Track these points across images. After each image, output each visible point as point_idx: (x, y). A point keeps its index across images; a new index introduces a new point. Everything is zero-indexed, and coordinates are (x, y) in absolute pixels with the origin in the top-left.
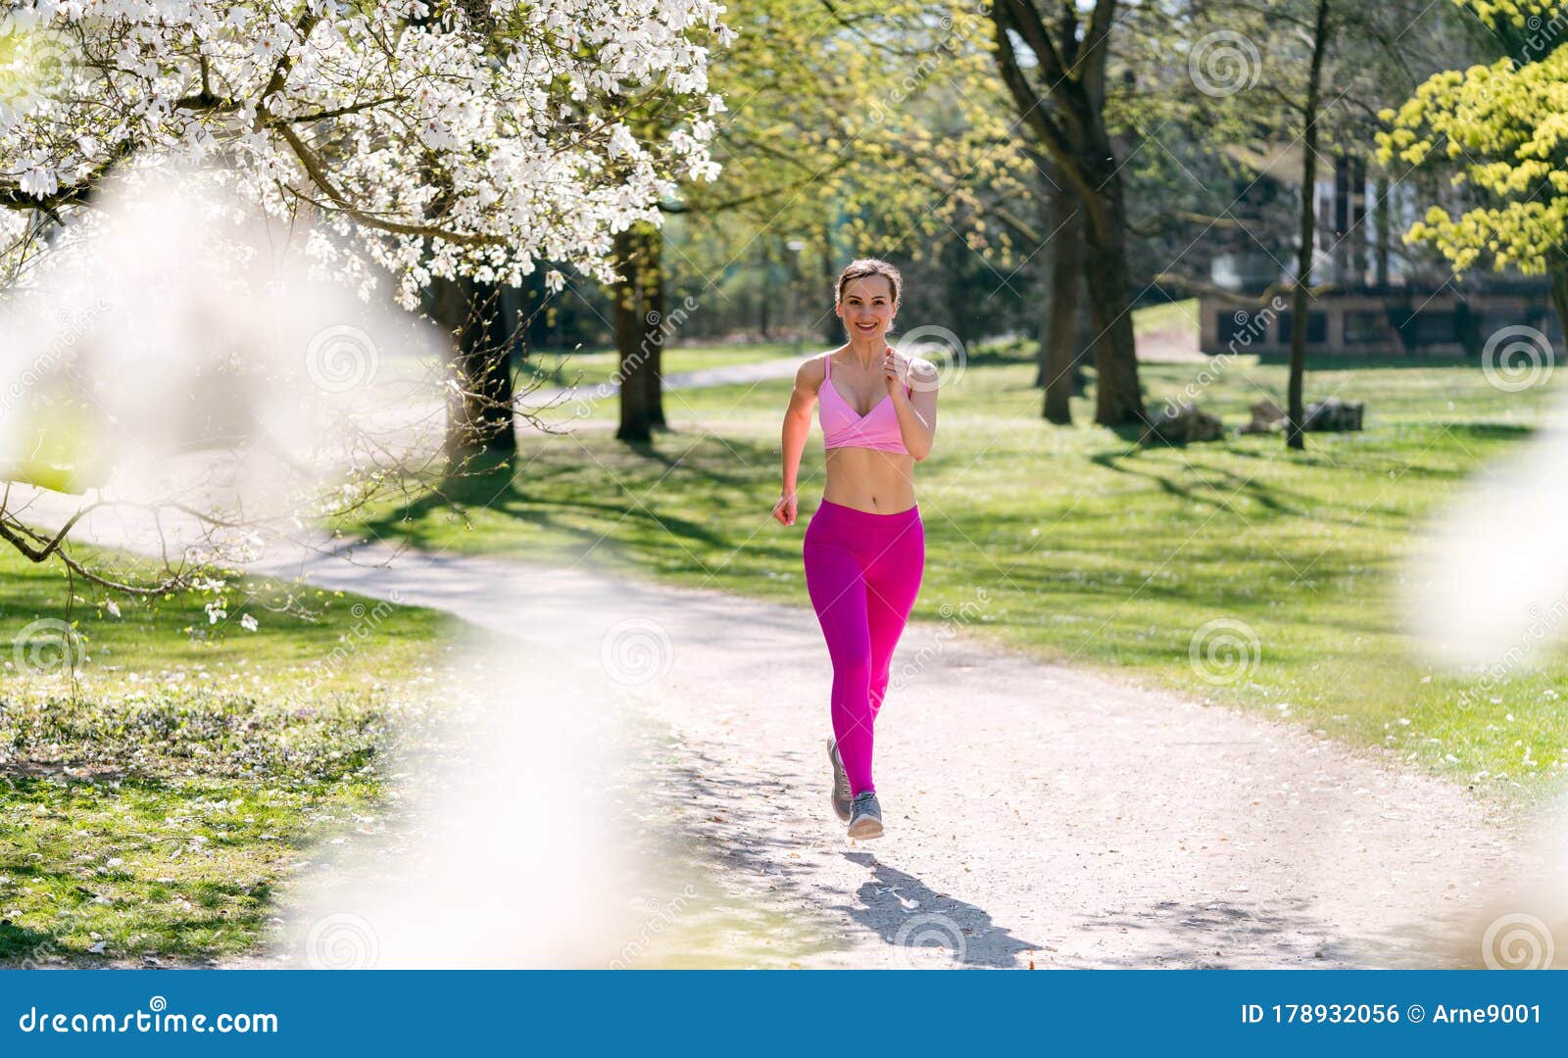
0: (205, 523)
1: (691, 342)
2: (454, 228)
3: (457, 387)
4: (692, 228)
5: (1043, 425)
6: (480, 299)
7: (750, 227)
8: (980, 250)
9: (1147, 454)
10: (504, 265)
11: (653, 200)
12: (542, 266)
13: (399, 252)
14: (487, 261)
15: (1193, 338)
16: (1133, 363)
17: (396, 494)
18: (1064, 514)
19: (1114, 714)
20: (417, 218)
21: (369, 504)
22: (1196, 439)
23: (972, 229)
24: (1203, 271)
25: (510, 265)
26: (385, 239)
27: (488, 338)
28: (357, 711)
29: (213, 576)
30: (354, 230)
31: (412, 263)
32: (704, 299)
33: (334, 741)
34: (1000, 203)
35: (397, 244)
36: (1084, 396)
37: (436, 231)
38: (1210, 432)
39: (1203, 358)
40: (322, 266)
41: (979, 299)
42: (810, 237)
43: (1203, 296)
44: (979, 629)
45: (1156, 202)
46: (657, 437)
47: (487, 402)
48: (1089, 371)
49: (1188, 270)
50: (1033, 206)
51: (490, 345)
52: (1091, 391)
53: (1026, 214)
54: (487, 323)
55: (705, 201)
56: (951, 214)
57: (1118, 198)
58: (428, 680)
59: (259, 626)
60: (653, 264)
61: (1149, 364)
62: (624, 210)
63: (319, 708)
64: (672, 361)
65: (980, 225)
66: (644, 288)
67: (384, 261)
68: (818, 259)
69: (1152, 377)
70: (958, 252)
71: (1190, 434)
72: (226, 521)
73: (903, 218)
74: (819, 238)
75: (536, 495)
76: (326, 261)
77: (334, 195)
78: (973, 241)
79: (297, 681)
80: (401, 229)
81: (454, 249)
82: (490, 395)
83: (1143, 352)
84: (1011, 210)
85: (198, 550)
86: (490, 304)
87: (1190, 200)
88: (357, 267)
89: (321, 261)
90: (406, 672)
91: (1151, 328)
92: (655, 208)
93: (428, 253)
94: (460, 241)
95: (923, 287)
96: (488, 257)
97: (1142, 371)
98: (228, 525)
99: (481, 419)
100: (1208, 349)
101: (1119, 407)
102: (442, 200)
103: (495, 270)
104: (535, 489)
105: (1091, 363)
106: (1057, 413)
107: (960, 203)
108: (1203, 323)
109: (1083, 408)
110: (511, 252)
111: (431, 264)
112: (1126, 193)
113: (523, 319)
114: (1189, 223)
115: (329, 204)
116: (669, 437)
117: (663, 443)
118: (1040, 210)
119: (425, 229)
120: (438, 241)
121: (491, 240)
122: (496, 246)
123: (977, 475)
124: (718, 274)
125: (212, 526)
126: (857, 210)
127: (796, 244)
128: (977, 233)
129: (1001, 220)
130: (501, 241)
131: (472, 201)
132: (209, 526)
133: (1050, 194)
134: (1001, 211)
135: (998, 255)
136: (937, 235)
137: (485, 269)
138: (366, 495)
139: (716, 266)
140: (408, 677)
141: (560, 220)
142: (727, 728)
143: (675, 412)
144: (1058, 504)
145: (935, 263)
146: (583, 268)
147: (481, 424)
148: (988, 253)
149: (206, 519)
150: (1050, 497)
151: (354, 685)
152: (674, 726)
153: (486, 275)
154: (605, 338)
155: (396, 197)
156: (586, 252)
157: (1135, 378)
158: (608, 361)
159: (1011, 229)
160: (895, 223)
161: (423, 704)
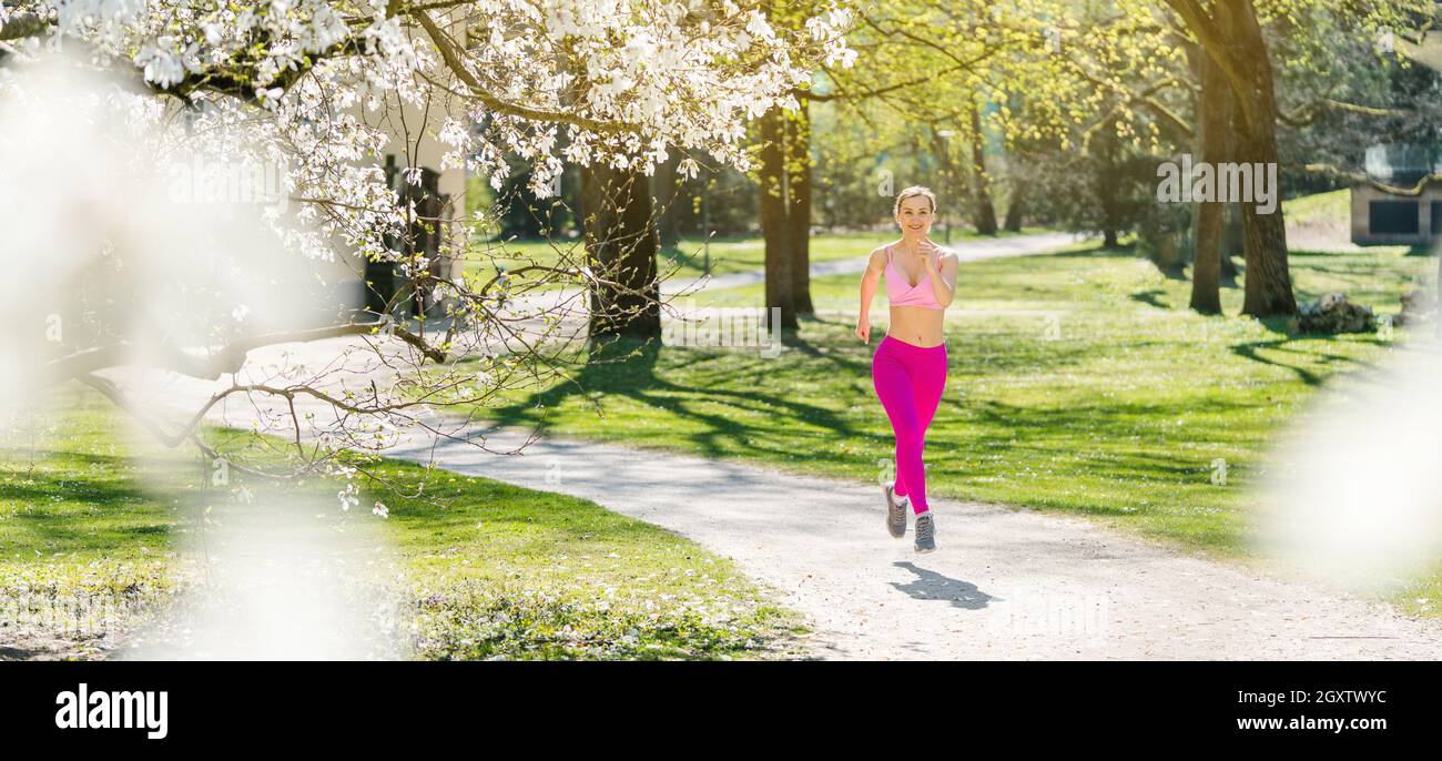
0: (339, 409)
1: (837, 230)
2: (590, 115)
3: (591, 274)
4: (841, 116)
5: (1193, 314)
6: (615, 185)
7: (896, 115)
8: (1130, 138)
9: (1293, 345)
10: (639, 154)
11: (789, 87)
12: (677, 153)
13: (533, 140)
14: (621, 149)
15: (1345, 229)
16: (1281, 252)
17: (529, 381)
18: (1210, 404)
19: (1252, 607)
20: (552, 105)
21: (503, 392)
22: (1344, 330)
23: (1121, 117)
24: (1356, 160)
25: (645, 153)
26: (520, 127)
27: (622, 226)
28: (490, 599)
29: (346, 463)
30: (489, 119)
31: (546, 151)
32: (854, 186)
33: (466, 629)
34: (1151, 92)
35: (531, 132)
36: (1235, 286)
37: (573, 117)
38: (1360, 323)
39: (1356, 249)
40: (457, 154)
41: (1131, 187)
42: (958, 125)
43: (1356, 185)
44: (1119, 519)
45: (1308, 90)
46: (802, 324)
47: (621, 289)
48: (1239, 261)
49: (1340, 159)
50: (1185, 95)
51: (624, 232)
52: (1240, 280)
53: (1178, 104)
54: (620, 210)
55: (851, 89)
56: (1098, 102)
57: (1268, 87)
58: (562, 569)
59: (390, 513)
60: (800, 152)
61: (1300, 254)
62: (759, 98)
63: (453, 595)
64: (818, 248)
65: (1129, 114)
66: (791, 175)
67: (518, 149)
68: (967, 148)
69: (1303, 267)
70: (1108, 141)
71: (1340, 324)
72: (360, 407)
73: (1051, 106)
74: (967, 127)
75: (679, 383)
76: (461, 149)
77: (470, 82)
78: (1122, 130)
79: (432, 569)
80: (536, 115)
81: (588, 135)
82: (624, 283)
83: (1292, 243)
84: (1162, 98)
85: (331, 437)
86: (624, 192)
87: (1343, 88)
88: (491, 155)
89: (456, 148)
90: (541, 559)
91: (1302, 217)
92: (791, 96)
93: (563, 140)
94: (595, 128)
95: (1074, 177)
96: (623, 144)
97: (1291, 260)
98: (362, 411)
99: (615, 306)
100: (1359, 239)
101: (1268, 297)
102: (578, 87)
103: (630, 158)
104: (675, 376)
105: (1240, 253)
106: (1206, 303)
107: (1108, 91)
108: (1354, 215)
109: (1232, 298)
110: (646, 140)
111: (568, 151)
112: (1277, 82)
113: (658, 207)
114: (1341, 112)
115: (466, 91)
116: (815, 325)
117: (807, 331)
118: (1191, 98)
119: (561, 116)
120: (574, 127)
121: (628, 127)
122: (632, 134)
123: (1122, 365)
124: (868, 162)
125: (346, 412)
126: (1004, 98)
127: (946, 132)
128: (1126, 122)
129: (1153, 108)
130: (637, 128)
131: (604, 89)
132: (342, 413)
133: (1201, 83)
134: (1152, 99)
135: (1146, 144)
136: (1086, 123)
137: (619, 156)
138: (500, 382)
139: (866, 155)
140: (543, 565)
141: (695, 108)
142: (859, 619)
143: (823, 300)
144: (1202, 393)
145: (1084, 152)
146: (719, 156)
147: (615, 311)
148: (1136, 141)
149: (340, 404)
150: (1196, 387)
151: (489, 573)
152: (808, 616)
153: (622, 162)
154: (754, 226)
155: (532, 85)
156: (720, 140)
157: (1285, 267)
158: (756, 248)
159: (1162, 118)
160: (1043, 111)
161: (557, 592)
